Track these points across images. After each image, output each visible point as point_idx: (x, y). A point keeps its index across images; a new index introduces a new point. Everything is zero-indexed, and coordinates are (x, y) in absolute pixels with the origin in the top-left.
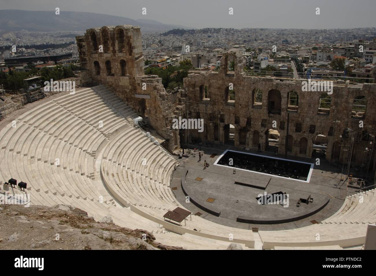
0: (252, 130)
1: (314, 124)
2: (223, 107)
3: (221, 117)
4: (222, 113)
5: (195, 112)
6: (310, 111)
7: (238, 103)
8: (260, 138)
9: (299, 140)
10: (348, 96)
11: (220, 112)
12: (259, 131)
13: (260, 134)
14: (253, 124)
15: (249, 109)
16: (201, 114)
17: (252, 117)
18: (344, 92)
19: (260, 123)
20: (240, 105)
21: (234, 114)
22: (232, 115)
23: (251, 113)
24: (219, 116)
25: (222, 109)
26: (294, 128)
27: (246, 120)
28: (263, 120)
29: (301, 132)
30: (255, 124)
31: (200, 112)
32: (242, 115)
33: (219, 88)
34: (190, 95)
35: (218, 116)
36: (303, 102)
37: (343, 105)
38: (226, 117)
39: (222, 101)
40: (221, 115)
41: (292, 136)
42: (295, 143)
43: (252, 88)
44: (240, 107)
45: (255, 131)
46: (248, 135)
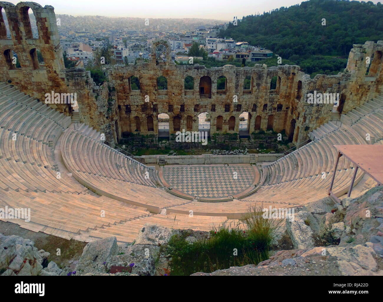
0: (186, 116)
1: (241, 104)
2: (156, 97)
3: (153, 107)
4: (155, 103)
5: (125, 106)
6: (237, 92)
7: (171, 92)
8: (193, 122)
9: (228, 119)
10: (267, 77)
11: (152, 103)
12: (192, 116)
13: (193, 119)
14: (187, 110)
15: (182, 96)
16: (132, 107)
17: (186, 103)
18: (264, 74)
19: (193, 109)
20: (174, 93)
21: (167, 103)
22: (165, 104)
23: (185, 100)
24: (152, 106)
25: (154, 100)
26: (224, 109)
27: (180, 107)
28: (195, 105)
29: (230, 111)
30: (189, 110)
31: (131, 104)
32: (175, 103)
33: (150, 79)
34: (118, 88)
35: (150, 107)
36: (231, 85)
37: (263, 85)
38: (160, 107)
39: (154, 91)
40: (154, 105)
41: (222, 116)
42: (225, 122)
43: (185, 76)
44: (173, 95)
45: (188, 116)
46: (182, 121)
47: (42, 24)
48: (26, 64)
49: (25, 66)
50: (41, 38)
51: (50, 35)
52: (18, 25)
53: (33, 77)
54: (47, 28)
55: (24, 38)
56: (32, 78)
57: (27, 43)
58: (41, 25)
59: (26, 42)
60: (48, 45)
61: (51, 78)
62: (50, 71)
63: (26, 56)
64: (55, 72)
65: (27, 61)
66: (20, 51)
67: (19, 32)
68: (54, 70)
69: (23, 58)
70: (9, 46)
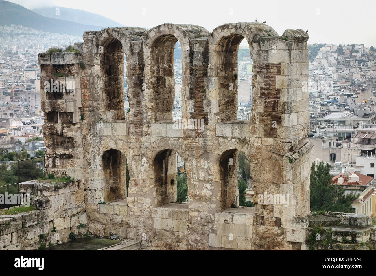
47: (266, 83)
48: (203, 193)
49: (199, 198)
50: (257, 122)
51: (283, 112)
52: (206, 84)
53: (213, 231)
54: (279, 91)
55: (212, 119)
56: (211, 235)
57: (219, 134)
58: (263, 85)
59: (214, 130)
60: (271, 139)
61: (262, 238)
62: (263, 217)
63: (208, 171)
64: (278, 222)
65: (208, 186)
66: (193, 156)
67: (205, 102)
68: (276, 215)
69: (198, 174)
70: (172, 141)
